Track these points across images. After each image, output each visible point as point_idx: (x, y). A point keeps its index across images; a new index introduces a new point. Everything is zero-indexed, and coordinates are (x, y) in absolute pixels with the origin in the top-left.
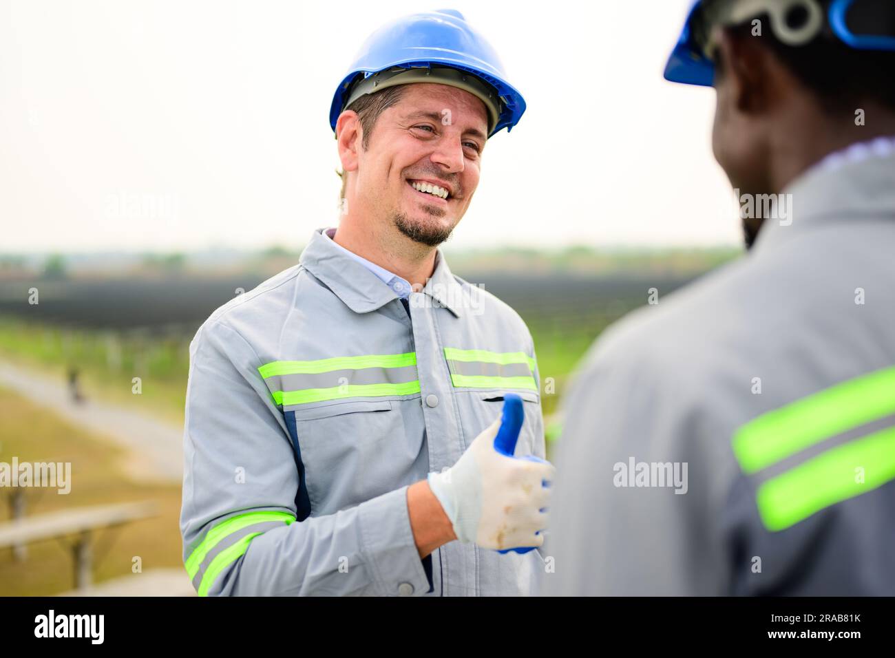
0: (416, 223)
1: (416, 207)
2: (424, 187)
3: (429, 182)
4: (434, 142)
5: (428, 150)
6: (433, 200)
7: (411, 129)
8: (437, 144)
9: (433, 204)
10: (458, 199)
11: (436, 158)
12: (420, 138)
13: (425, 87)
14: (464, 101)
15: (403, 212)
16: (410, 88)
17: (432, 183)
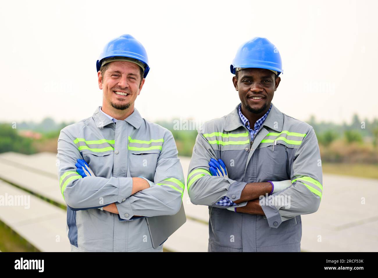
0: (116, 104)
1: (116, 99)
2: (118, 93)
3: (119, 91)
4: (119, 79)
5: (117, 82)
6: (120, 96)
7: (112, 76)
8: (120, 80)
9: (120, 97)
10: (131, 95)
11: (119, 84)
12: (114, 79)
13: (115, 63)
14: (126, 65)
15: (112, 101)
16: (111, 63)
17: (120, 92)
